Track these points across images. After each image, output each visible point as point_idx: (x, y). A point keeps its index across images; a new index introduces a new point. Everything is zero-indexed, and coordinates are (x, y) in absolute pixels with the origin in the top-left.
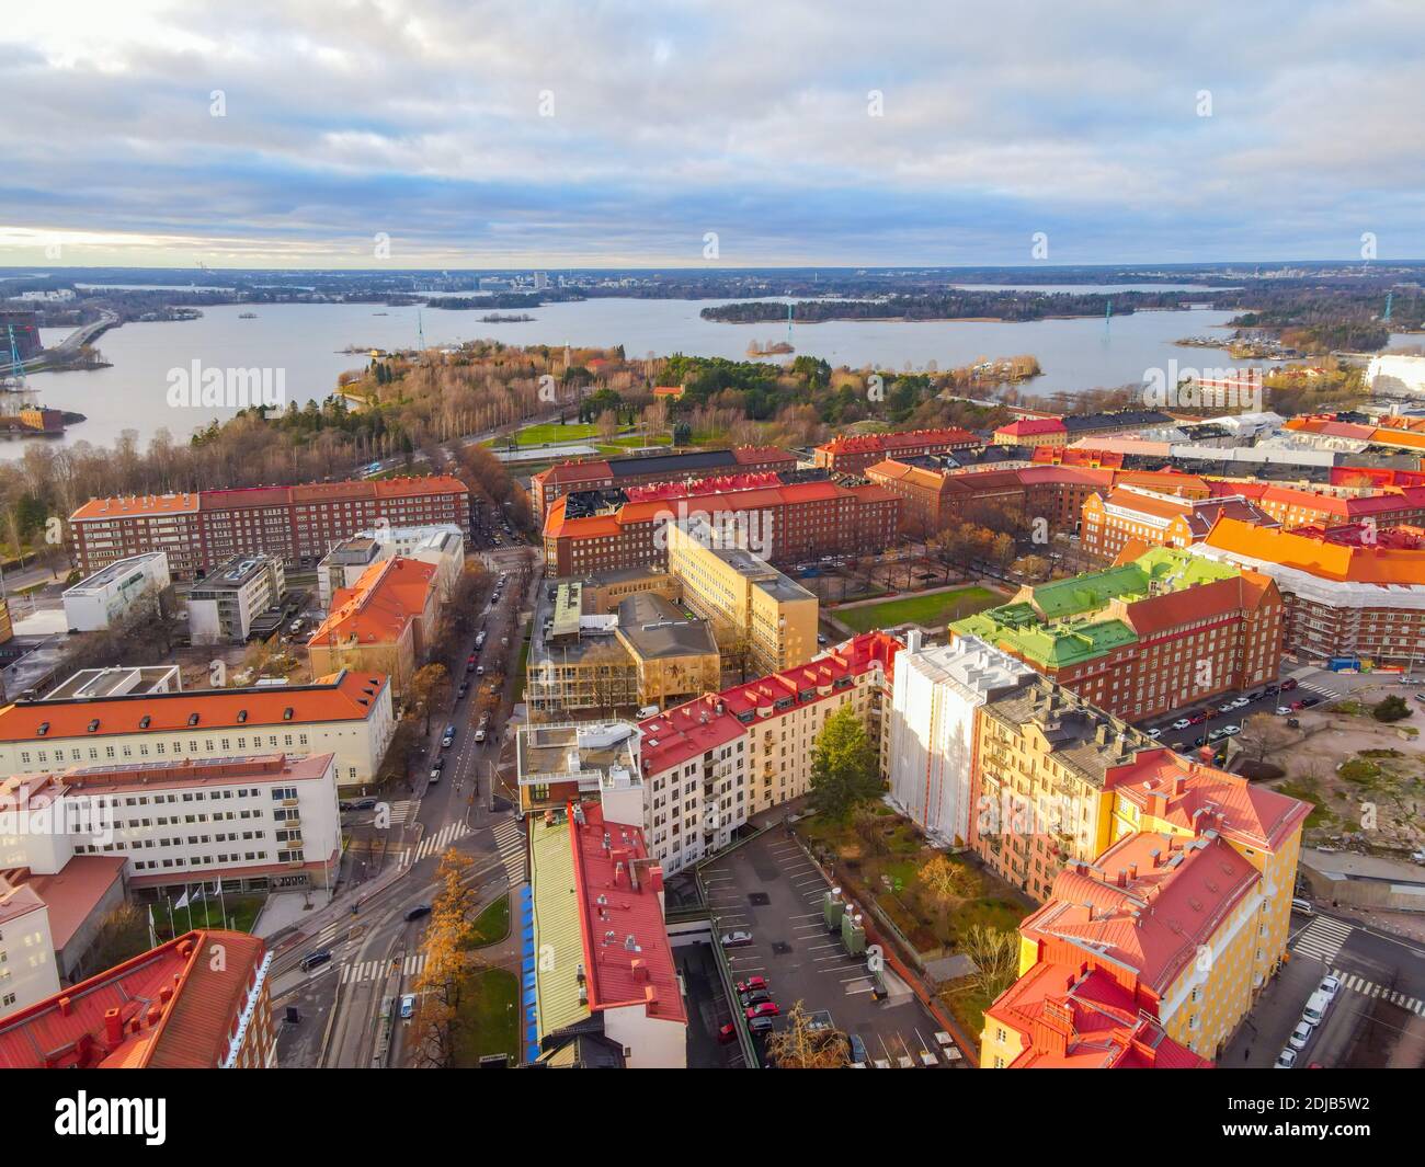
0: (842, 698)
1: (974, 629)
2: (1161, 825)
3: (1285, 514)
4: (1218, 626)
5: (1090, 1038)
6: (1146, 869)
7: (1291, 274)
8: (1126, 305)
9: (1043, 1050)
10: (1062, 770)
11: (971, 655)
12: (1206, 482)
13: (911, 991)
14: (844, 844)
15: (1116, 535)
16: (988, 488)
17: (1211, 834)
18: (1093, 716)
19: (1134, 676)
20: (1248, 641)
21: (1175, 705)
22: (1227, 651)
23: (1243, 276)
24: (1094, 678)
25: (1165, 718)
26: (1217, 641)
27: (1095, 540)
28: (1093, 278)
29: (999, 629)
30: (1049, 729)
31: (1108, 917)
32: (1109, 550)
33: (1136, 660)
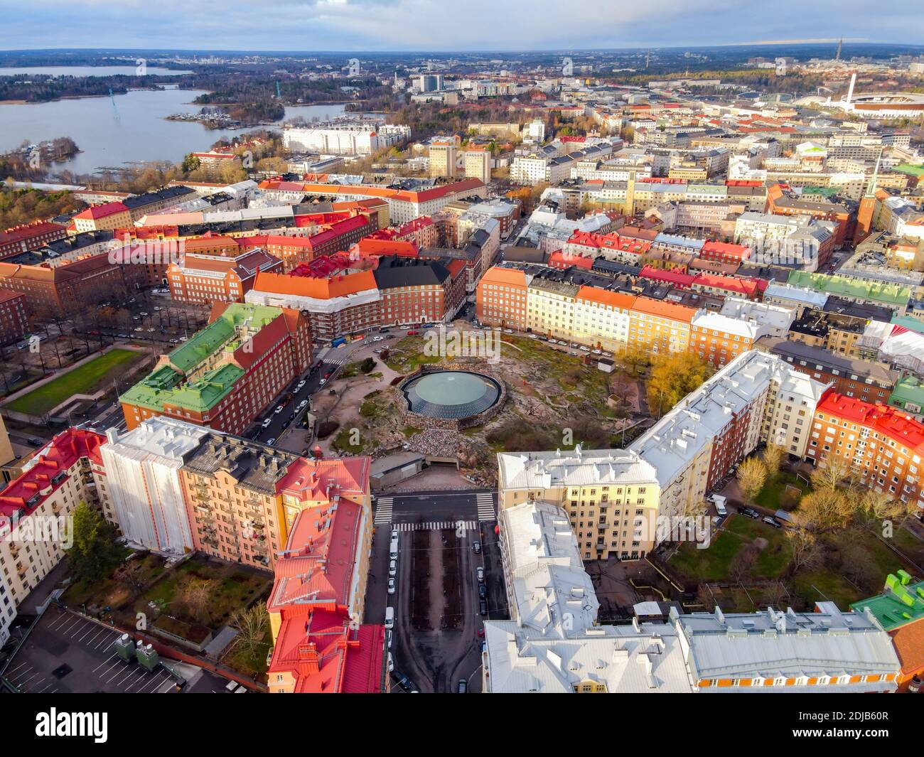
0: (62, 489)
1: (139, 398)
2: (311, 503)
3: (281, 251)
4: (281, 346)
5: (326, 651)
6: (315, 536)
7: (216, 61)
8: (120, 85)
9: (307, 675)
10: (248, 492)
11: (159, 433)
12: (233, 238)
13: (199, 668)
14: (109, 594)
15: (194, 287)
16: (92, 271)
17: (336, 498)
18: (254, 451)
19: (248, 394)
20: (296, 348)
21: (271, 399)
22: (288, 358)
23: (188, 62)
24: (229, 407)
25: (269, 409)
26: (283, 355)
27: (181, 292)
28: (84, 61)
29: (157, 393)
30: (232, 470)
31: (311, 576)
32: (192, 297)
33: (247, 385)
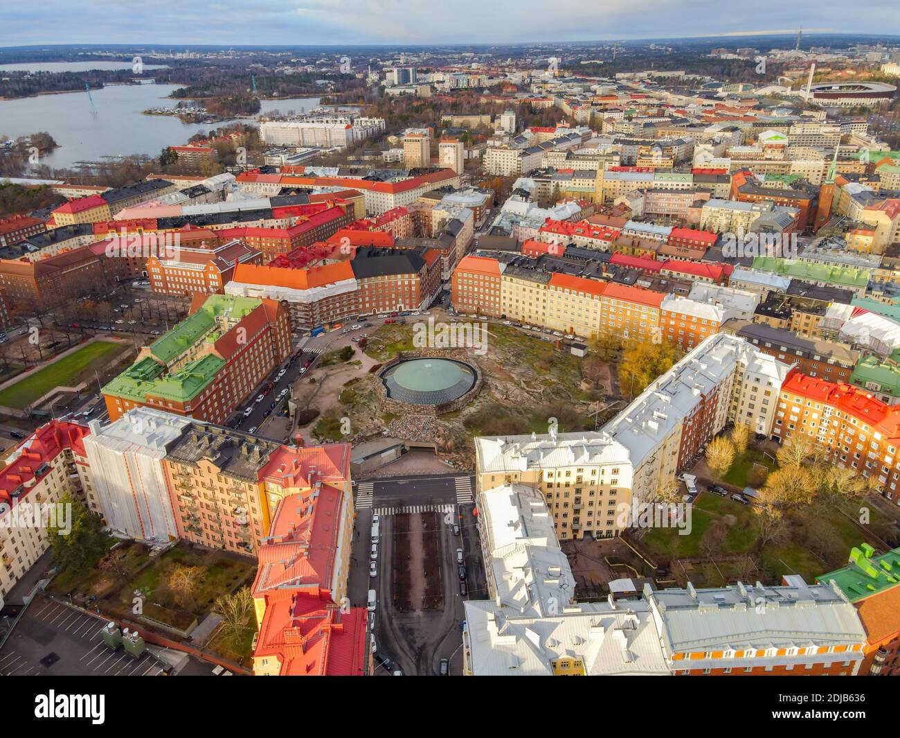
0: (46, 480)
1: (121, 389)
2: (293, 490)
3: (260, 242)
4: (261, 336)
5: (311, 635)
6: (298, 522)
7: (192, 56)
8: (96, 80)
9: (292, 658)
10: (230, 480)
12: (212, 230)
13: (186, 654)
14: (95, 583)
15: (174, 279)
16: (71, 264)
17: (318, 485)
18: (236, 440)
19: (229, 383)
20: (276, 338)
21: (252, 388)
22: (268, 347)
23: (164, 57)
24: (211, 396)
25: (251, 398)
26: (263, 345)
27: (161, 284)
29: (139, 384)
30: (215, 459)
31: (294, 562)
32: (173, 289)
33: (229, 374)
